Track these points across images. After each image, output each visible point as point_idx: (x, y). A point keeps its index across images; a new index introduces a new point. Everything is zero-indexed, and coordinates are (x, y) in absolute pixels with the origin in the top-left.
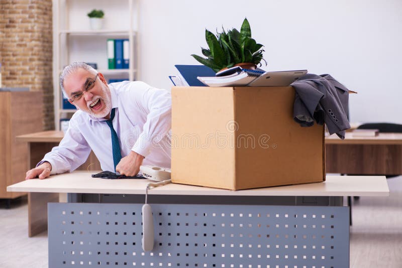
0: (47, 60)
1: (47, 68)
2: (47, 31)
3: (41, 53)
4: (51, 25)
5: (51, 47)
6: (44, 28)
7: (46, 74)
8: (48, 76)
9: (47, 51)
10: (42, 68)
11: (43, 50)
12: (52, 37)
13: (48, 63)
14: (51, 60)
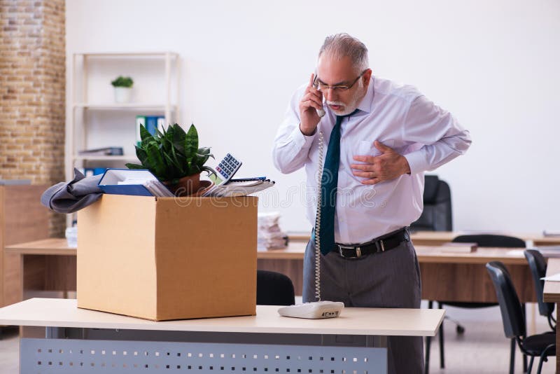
0: (57, 142)
1: (57, 152)
2: (57, 104)
3: (50, 133)
4: (63, 96)
5: (63, 125)
6: (53, 100)
7: (55, 161)
8: (58, 164)
9: (58, 130)
10: (50, 152)
11: (52, 129)
12: (64, 112)
13: (59, 146)
14: (63, 142)
